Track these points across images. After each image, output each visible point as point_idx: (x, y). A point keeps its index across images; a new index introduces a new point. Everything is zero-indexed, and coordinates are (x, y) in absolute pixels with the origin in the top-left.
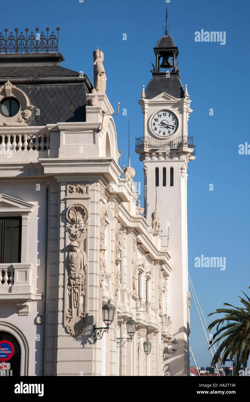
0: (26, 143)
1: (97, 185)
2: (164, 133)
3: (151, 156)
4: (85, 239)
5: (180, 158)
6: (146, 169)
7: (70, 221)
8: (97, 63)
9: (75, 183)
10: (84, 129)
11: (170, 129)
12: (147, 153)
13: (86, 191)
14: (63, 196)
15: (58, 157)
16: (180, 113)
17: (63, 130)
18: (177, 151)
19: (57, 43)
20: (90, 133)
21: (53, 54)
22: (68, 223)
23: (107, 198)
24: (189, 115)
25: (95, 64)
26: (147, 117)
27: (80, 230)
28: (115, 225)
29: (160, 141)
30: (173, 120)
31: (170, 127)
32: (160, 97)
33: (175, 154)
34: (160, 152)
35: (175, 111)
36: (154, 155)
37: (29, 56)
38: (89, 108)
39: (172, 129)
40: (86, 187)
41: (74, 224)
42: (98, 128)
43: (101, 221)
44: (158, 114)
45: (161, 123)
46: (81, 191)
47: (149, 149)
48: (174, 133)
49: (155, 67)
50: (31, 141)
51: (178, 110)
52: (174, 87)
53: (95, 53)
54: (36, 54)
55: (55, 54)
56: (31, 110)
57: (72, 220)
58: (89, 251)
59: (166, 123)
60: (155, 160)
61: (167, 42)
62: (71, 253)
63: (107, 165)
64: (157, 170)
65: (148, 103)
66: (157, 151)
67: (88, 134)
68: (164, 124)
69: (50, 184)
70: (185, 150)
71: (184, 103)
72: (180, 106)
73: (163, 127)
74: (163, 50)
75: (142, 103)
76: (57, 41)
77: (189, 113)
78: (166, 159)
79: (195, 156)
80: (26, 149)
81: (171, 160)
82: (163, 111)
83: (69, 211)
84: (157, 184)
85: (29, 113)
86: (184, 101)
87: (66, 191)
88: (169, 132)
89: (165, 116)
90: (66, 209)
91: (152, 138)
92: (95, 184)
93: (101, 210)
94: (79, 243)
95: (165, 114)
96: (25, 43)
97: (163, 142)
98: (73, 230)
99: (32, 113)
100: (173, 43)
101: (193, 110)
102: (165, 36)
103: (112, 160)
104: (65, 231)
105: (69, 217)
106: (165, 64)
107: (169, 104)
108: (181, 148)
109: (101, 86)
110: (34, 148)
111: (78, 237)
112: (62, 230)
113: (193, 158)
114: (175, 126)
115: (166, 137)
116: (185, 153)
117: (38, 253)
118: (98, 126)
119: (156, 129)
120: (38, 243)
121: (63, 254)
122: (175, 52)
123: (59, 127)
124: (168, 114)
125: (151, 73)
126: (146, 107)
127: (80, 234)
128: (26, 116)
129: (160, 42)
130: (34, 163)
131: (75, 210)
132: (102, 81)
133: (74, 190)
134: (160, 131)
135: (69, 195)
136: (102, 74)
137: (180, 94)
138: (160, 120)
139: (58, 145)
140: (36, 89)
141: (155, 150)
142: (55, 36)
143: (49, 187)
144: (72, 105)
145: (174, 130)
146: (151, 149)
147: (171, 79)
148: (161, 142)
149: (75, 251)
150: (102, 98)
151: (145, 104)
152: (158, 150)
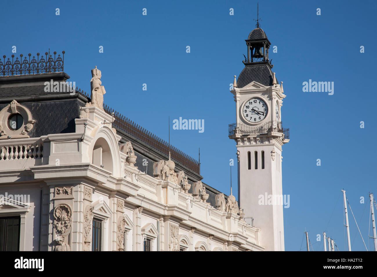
0: (26, 152)
1: (80, 187)
2: (255, 119)
3: (243, 141)
4: (69, 234)
5: (271, 142)
6: (238, 153)
7: (56, 219)
8: (93, 80)
9: (61, 186)
10: (70, 139)
11: (260, 115)
12: (239, 138)
13: (70, 193)
14: (52, 197)
15: (48, 164)
16: (269, 100)
17: (53, 141)
18: (266, 136)
19: (63, 64)
20: (75, 142)
21: (59, 73)
22: (55, 221)
23: (108, 195)
24: (282, 100)
25: (92, 80)
26: (239, 105)
27: (65, 226)
28: (117, 218)
29: (251, 126)
30: (263, 107)
31: (260, 113)
32: (251, 85)
33: (266, 138)
34: (251, 136)
35: (265, 98)
36: (245, 140)
37: (39, 76)
38: (77, 121)
39: (263, 115)
40: (70, 189)
41: (60, 221)
42: (81, 138)
43: (85, 218)
44: (249, 102)
45: (252, 110)
46: (66, 192)
47: (241, 135)
48: (264, 118)
49: (247, 57)
50: (30, 151)
51: (267, 97)
52: (264, 76)
53: (92, 71)
54: (45, 74)
55: (60, 73)
56: (33, 124)
57: (58, 218)
58: (72, 244)
59: (256, 110)
60: (247, 144)
61: (258, 34)
62: (57, 246)
63: (86, 170)
64: (249, 153)
65: (239, 91)
66: (249, 137)
67: (74, 143)
68: (255, 110)
69: (43, 187)
70: (274, 135)
71: (273, 90)
72: (269, 93)
73: (254, 113)
74: (254, 42)
75: (234, 92)
76: (63, 62)
77: (282, 99)
78: (257, 144)
79: (289, 139)
80: (26, 158)
81: (261, 144)
82: (254, 98)
83: (56, 210)
84: (250, 168)
85: (31, 127)
86: (272, 89)
87: (54, 193)
88: (260, 118)
89: (255, 103)
90: (54, 208)
91: (244, 124)
92: (79, 186)
93: (85, 208)
94: (63, 237)
95: (255, 102)
96: (36, 65)
97: (254, 128)
98: (59, 226)
99: (34, 126)
100: (263, 35)
101: (286, 96)
102: (257, 28)
103: (89, 165)
104: (53, 228)
105: (56, 215)
106: (256, 55)
107: (259, 92)
108: (270, 133)
109: (96, 99)
110: (32, 157)
111: (63, 233)
112: (51, 226)
113: (287, 141)
114: (265, 112)
115: (256, 122)
116: (275, 137)
117: (33, 247)
118: (81, 136)
119: (247, 115)
120: (33, 238)
121: (51, 247)
122: (265, 43)
123: (49, 138)
124: (258, 101)
125: (243, 63)
126: (238, 95)
127: (65, 229)
128: (28, 129)
129: (252, 35)
130: (28, 170)
131: (61, 209)
132: (97, 95)
133: (61, 192)
134: (252, 117)
135: (57, 197)
136: (96, 89)
137: (269, 82)
138: (251, 107)
139: (49, 154)
140: (38, 105)
141: (247, 135)
142: (61, 58)
143: (43, 190)
144: (67, 118)
145: (264, 116)
146: (243, 134)
147: (261, 69)
148: (252, 128)
149: (60, 245)
150: (93, 110)
151: (237, 93)
152: (249, 135)
